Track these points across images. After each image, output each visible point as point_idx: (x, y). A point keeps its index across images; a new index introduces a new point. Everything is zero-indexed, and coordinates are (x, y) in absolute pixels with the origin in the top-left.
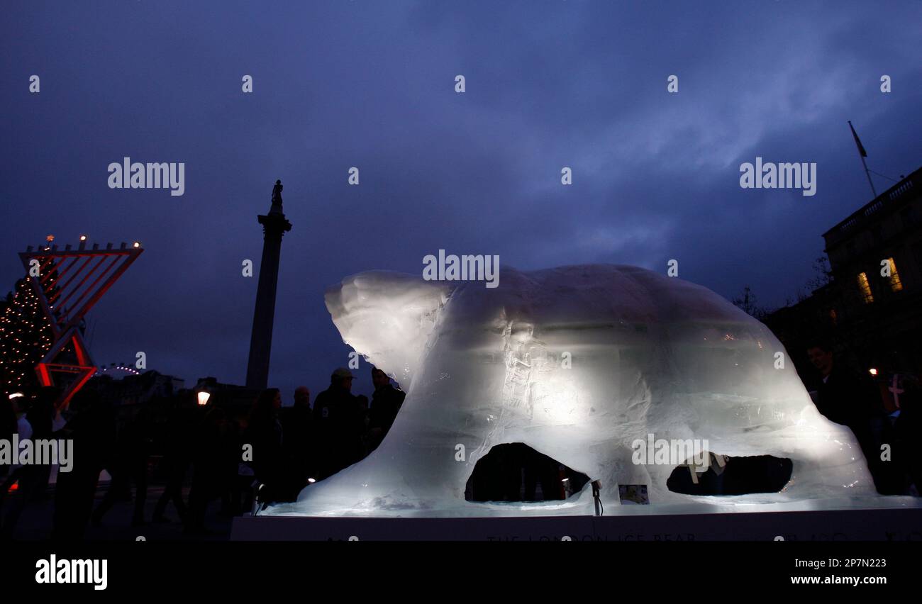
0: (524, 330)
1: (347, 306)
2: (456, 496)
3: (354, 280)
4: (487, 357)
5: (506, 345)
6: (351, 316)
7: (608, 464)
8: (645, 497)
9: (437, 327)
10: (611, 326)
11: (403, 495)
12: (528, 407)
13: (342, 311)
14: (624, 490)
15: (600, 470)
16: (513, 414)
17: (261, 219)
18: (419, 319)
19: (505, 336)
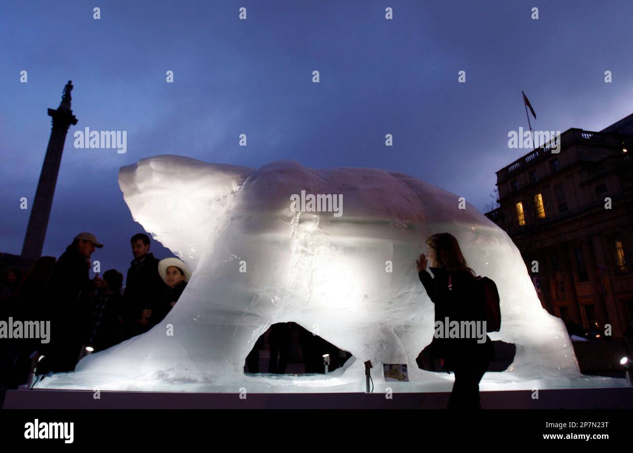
0: (310, 220)
1: (140, 186)
2: (237, 370)
3: (150, 162)
4: (276, 243)
5: (294, 233)
6: (142, 195)
7: (373, 344)
8: (405, 375)
9: (228, 212)
10: (387, 223)
11: (186, 369)
12: (308, 290)
13: (135, 190)
14: (388, 368)
15: (365, 350)
16: (293, 296)
17: (51, 112)
18: (210, 203)
19: (293, 225)
